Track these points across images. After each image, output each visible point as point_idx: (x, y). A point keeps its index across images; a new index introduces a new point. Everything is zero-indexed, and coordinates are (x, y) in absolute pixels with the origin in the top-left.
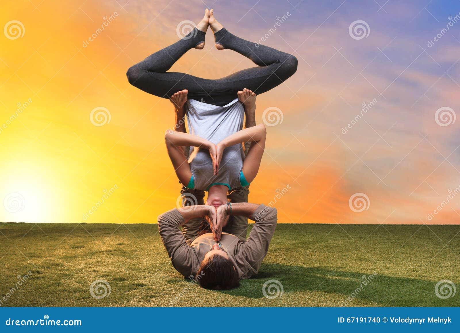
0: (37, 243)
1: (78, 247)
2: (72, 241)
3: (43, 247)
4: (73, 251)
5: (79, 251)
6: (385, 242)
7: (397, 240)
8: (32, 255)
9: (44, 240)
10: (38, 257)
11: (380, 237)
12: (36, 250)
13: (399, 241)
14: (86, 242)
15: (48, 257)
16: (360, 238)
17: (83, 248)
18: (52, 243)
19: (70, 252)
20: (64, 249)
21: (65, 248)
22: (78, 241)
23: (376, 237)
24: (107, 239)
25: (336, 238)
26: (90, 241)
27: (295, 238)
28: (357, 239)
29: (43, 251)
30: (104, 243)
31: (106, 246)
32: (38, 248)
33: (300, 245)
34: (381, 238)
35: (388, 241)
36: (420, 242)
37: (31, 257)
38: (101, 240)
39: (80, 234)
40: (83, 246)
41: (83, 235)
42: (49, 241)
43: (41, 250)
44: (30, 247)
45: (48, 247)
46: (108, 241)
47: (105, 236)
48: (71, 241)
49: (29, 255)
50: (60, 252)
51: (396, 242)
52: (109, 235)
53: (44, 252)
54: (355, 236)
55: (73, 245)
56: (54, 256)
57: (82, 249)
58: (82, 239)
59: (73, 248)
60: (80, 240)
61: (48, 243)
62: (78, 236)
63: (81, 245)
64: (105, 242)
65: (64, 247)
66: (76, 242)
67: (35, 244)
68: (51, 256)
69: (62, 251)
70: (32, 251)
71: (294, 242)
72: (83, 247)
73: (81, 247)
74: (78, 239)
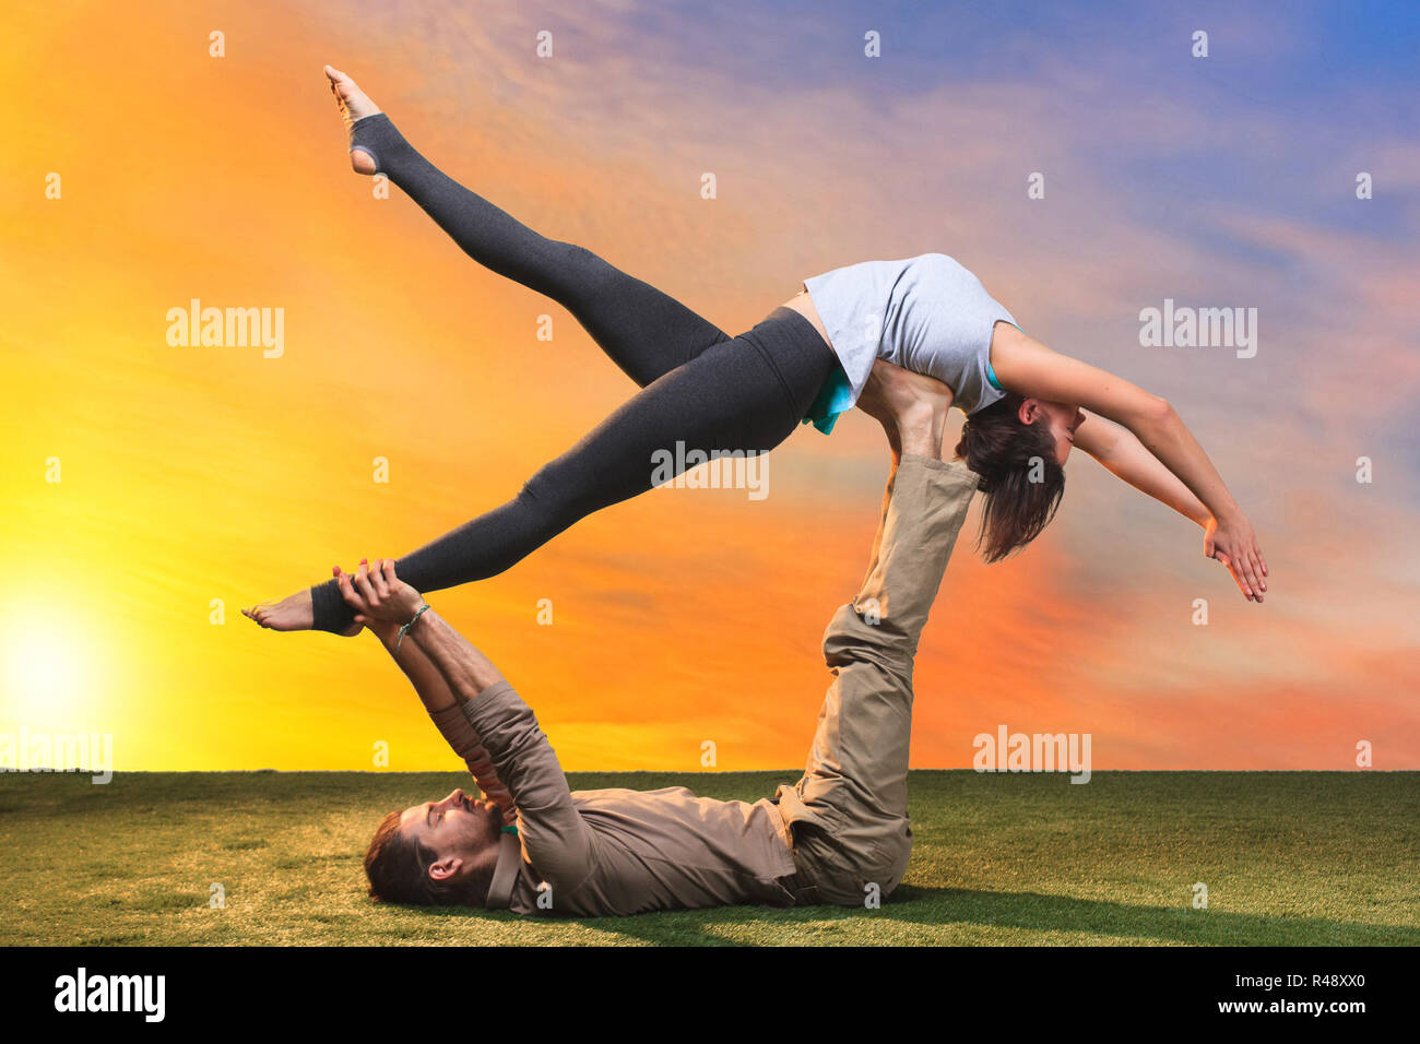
0: (120, 835)
1: (245, 846)
2: (227, 825)
3: (137, 846)
4: (232, 856)
5: (247, 858)
6: (1205, 828)
7: (1242, 821)
8: (105, 869)
9: (143, 824)
10: (122, 875)
11: (1190, 812)
12: (116, 856)
13: (1249, 824)
14: (272, 830)
15: (151, 876)
16: (1129, 813)
17: (263, 847)
18: (167, 832)
19: (222, 861)
20: (203, 851)
21: (206, 848)
22: (249, 825)
23: (1178, 811)
24: (335, 818)
25: (1051, 816)
26: (283, 828)
27: (925, 815)
28: (1119, 818)
29: (139, 860)
30: (329, 833)
31: (332, 841)
32: (123, 848)
33: (939, 837)
34: (1192, 815)
35: (1213, 823)
36: (1314, 825)
37: (101, 875)
38: (319, 823)
39: (254, 806)
40: (263, 841)
41: (263, 807)
42: (159, 827)
43: (132, 854)
44: (100, 846)
45: (154, 844)
46: (341, 825)
47: (333, 812)
48: (225, 827)
49: (94, 871)
50: (190, 861)
51: (1238, 827)
52: (343, 809)
53: (142, 861)
54: (1112, 807)
55: (233, 838)
56: (173, 873)
57: (259, 850)
58: (258, 820)
59: (230, 848)
60: (253, 823)
61: (153, 833)
62: (248, 812)
63: (257, 838)
64: (331, 828)
65: (205, 845)
66: (240, 830)
67: (114, 837)
68: (163, 874)
69: (197, 856)
70: (103, 859)
71: (919, 826)
72: (263, 844)
73: (255, 845)
74: (249, 821)
